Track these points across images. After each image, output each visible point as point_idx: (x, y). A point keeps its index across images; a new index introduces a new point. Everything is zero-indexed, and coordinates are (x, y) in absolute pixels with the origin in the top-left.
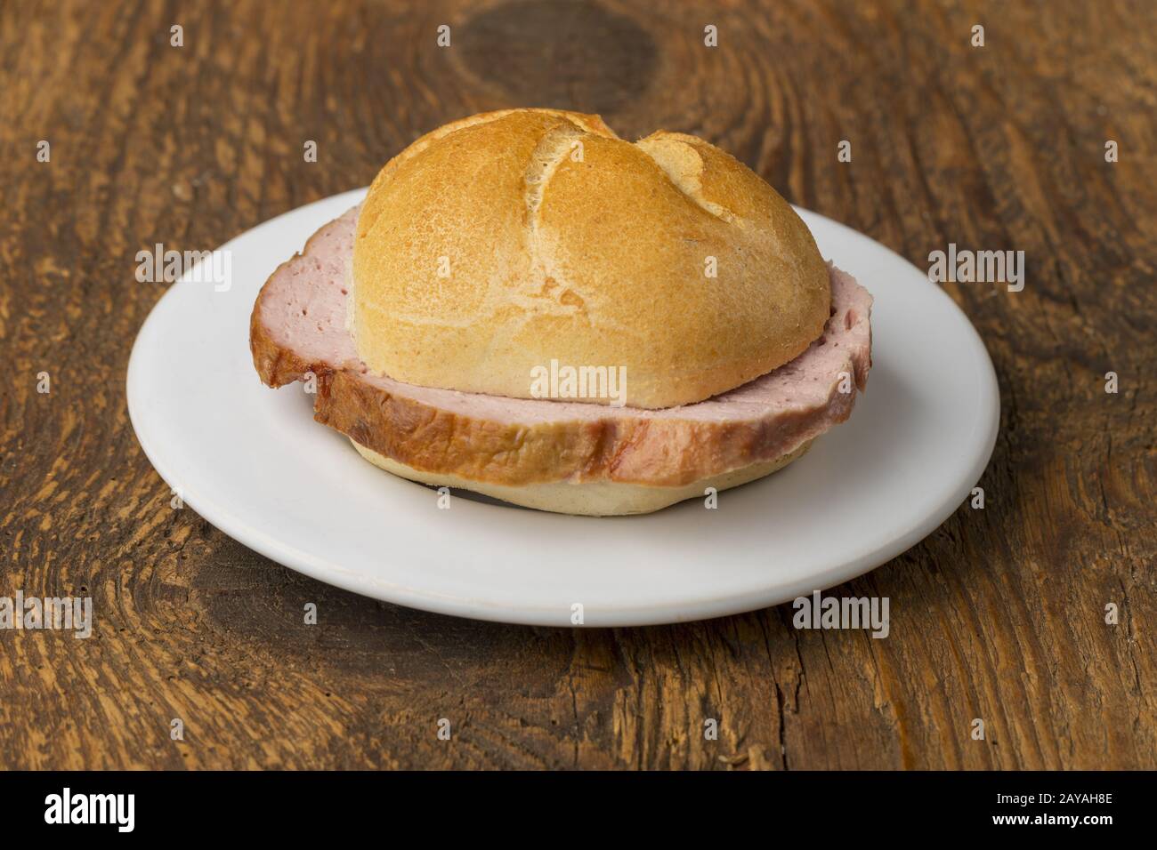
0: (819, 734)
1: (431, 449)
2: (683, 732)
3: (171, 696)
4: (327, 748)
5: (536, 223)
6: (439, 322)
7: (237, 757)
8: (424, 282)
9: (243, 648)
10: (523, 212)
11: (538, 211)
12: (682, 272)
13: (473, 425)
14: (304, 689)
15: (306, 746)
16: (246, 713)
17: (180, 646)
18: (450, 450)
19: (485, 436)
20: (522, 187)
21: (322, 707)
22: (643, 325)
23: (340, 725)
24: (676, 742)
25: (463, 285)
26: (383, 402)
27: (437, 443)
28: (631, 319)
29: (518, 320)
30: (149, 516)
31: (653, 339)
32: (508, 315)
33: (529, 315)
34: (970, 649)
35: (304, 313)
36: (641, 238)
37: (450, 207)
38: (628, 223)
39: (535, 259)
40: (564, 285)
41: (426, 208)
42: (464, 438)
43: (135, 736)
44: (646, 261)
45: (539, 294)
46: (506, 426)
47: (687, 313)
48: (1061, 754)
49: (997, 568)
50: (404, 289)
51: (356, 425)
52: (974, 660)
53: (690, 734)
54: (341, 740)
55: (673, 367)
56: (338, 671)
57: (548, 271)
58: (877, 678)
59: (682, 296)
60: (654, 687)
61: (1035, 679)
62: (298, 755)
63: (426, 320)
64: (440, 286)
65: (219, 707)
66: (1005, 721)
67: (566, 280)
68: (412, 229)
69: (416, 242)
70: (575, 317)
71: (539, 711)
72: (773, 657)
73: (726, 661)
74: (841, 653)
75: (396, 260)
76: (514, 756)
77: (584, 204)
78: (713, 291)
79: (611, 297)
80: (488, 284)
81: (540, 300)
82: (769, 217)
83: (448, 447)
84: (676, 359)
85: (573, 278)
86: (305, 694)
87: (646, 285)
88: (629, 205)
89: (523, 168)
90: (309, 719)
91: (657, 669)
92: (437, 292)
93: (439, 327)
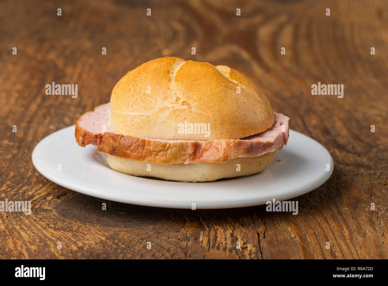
0: (272, 243)
1: (137, 152)
2: (224, 241)
3: (45, 232)
4: (100, 243)
5: (173, 82)
6: (140, 113)
7: (68, 244)
8: (135, 101)
9: (71, 222)
10: (169, 79)
11: (174, 79)
12: (223, 96)
13: (152, 143)
14: (92, 230)
15: (93, 242)
16: (71, 235)
17: (48, 222)
18: (143, 152)
19: (156, 146)
20: (168, 72)
21: (98, 234)
22: (210, 112)
23: (104, 238)
24: (222, 243)
25: (148, 101)
26: (121, 138)
27: (139, 150)
28: (206, 110)
29: (167, 111)
30: (39, 194)
31: (213, 116)
32: (164, 110)
33: (171, 110)
34: (324, 225)
35: (94, 124)
36: (210, 86)
37: (144, 78)
38: (205, 81)
39: (173, 92)
40: (183, 99)
41: (135, 79)
42: (148, 147)
43: (32, 240)
44: (211, 92)
45: (174, 102)
46: (163, 143)
47: (225, 109)
48: (357, 249)
49: (333, 209)
50: (128, 104)
51: (111, 149)
52: (326, 228)
53: (227, 241)
54: (104, 241)
55: (220, 126)
56: (104, 226)
57: (178, 95)
58: (292, 231)
59: (224, 103)
60: (214, 231)
61: (347, 232)
62: (90, 244)
63: (135, 114)
64: (141, 102)
65: (62, 234)
66: (337, 241)
67: (184, 98)
68: (131, 86)
69: (132, 89)
70: (187, 110)
71: (174, 235)
72: (256, 226)
73: (239, 226)
74: (279, 226)
75: (125, 96)
76: (165, 245)
77: (190, 76)
78: (234, 103)
79: (199, 103)
80: (157, 100)
81: (175, 104)
82: (253, 87)
83: (143, 151)
84: (221, 124)
85: (186, 97)
86: (92, 231)
87: (211, 99)
88: (205, 76)
89: (169, 67)
90: (93, 236)
91: (215, 227)
92: (139, 104)
93: (140, 115)
